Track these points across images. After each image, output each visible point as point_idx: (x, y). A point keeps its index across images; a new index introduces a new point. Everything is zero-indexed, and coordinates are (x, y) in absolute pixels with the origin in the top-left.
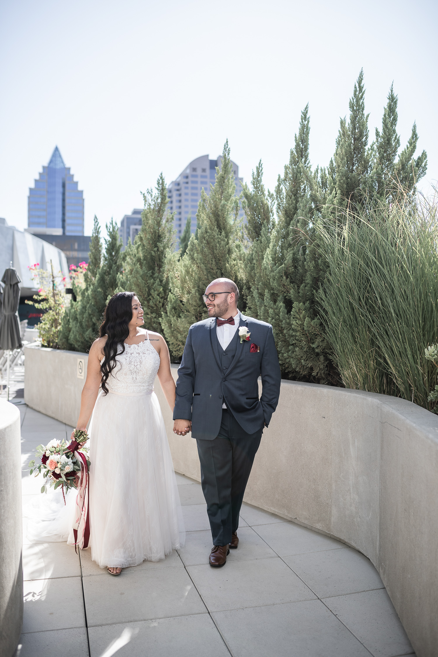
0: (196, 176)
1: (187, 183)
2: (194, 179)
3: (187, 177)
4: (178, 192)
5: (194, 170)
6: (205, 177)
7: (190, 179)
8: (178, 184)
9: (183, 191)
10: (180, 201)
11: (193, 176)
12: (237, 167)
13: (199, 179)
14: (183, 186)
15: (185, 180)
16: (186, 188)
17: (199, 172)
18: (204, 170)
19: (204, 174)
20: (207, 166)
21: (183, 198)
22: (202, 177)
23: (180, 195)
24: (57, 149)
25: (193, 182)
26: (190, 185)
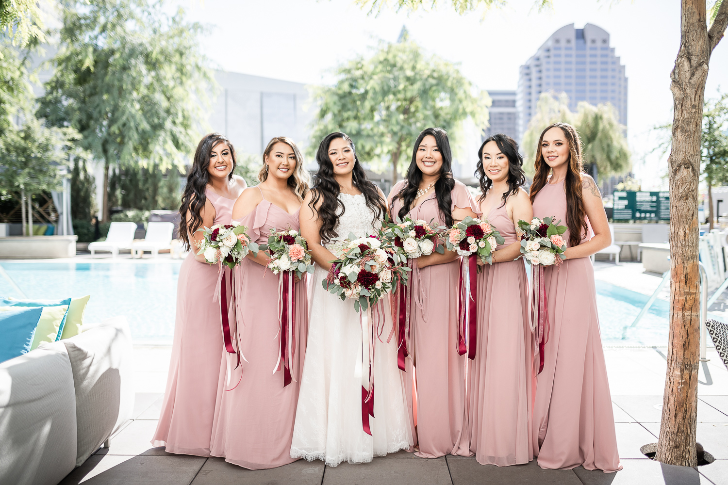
0: (559, 49)
1: (549, 57)
2: (557, 52)
3: (548, 50)
4: (538, 69)
5: (557, 41)
6: (570, 49)
7: (552, 52)
8: (538, 59)
9: (544, 67)
10: (540, 78)
11: (556, 49)
12: (608, 35)
13: (563, 52)
14: (543, 61)
15: (547, 54)
16: (548, 63)
17: (563, 44)
18: (569, 41)
19: (569, 45)
20: (572, 36)
21: (544, 74)
22: (567, 49)
23: (540, 71)
24: (404, 27)
25: (556, 56)
26: (552, 59)
